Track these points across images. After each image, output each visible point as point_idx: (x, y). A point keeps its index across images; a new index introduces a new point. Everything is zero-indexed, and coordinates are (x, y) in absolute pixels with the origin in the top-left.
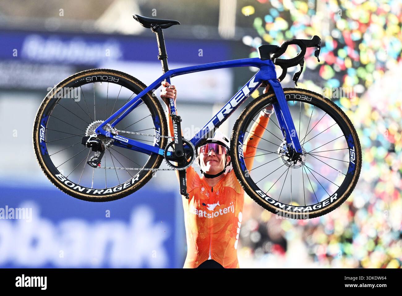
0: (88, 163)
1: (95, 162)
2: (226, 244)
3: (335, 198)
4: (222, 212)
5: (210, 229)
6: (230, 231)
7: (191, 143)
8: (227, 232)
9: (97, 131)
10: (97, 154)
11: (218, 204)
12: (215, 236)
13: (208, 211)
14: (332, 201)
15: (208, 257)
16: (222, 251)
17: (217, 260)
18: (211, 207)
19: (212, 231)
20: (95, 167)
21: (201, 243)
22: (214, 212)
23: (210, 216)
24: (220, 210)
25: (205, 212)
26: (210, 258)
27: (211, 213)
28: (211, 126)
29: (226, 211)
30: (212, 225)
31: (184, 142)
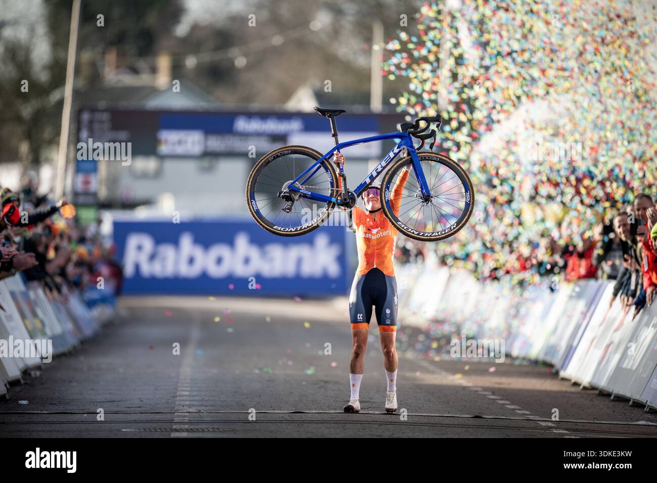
0: (283, 210)
1: (288, 209)
2: (386, 257)
3: (455, 226)
4: (382, 234)
5: (374, 246)
6: (388, 248)
7: (354, 193)
8: (386, 249)
9: (289, 187)
10: (289, 203)
11: (379, 229)
12: (378, 251)
13: (372, 234)
14: (452, 229)
15: (374, 266)
16: (383, 263)
17: (380, 268)
18: (374, 231)
19: (376, 248)
20: (288, 212)
21: (368, 256)
22: (376, 234)
23: (373, 238)
24: (381, 233)
25: (370, 235)
26: (375, 267)
27: (374, 235)
28: (368, 181)
29: (385, 233)
30: (375, 243)
31: (349, 192)
